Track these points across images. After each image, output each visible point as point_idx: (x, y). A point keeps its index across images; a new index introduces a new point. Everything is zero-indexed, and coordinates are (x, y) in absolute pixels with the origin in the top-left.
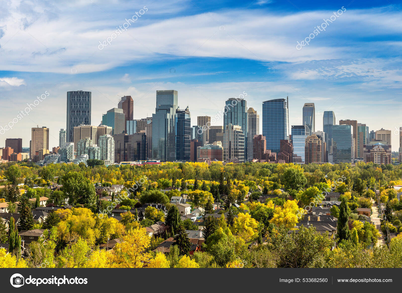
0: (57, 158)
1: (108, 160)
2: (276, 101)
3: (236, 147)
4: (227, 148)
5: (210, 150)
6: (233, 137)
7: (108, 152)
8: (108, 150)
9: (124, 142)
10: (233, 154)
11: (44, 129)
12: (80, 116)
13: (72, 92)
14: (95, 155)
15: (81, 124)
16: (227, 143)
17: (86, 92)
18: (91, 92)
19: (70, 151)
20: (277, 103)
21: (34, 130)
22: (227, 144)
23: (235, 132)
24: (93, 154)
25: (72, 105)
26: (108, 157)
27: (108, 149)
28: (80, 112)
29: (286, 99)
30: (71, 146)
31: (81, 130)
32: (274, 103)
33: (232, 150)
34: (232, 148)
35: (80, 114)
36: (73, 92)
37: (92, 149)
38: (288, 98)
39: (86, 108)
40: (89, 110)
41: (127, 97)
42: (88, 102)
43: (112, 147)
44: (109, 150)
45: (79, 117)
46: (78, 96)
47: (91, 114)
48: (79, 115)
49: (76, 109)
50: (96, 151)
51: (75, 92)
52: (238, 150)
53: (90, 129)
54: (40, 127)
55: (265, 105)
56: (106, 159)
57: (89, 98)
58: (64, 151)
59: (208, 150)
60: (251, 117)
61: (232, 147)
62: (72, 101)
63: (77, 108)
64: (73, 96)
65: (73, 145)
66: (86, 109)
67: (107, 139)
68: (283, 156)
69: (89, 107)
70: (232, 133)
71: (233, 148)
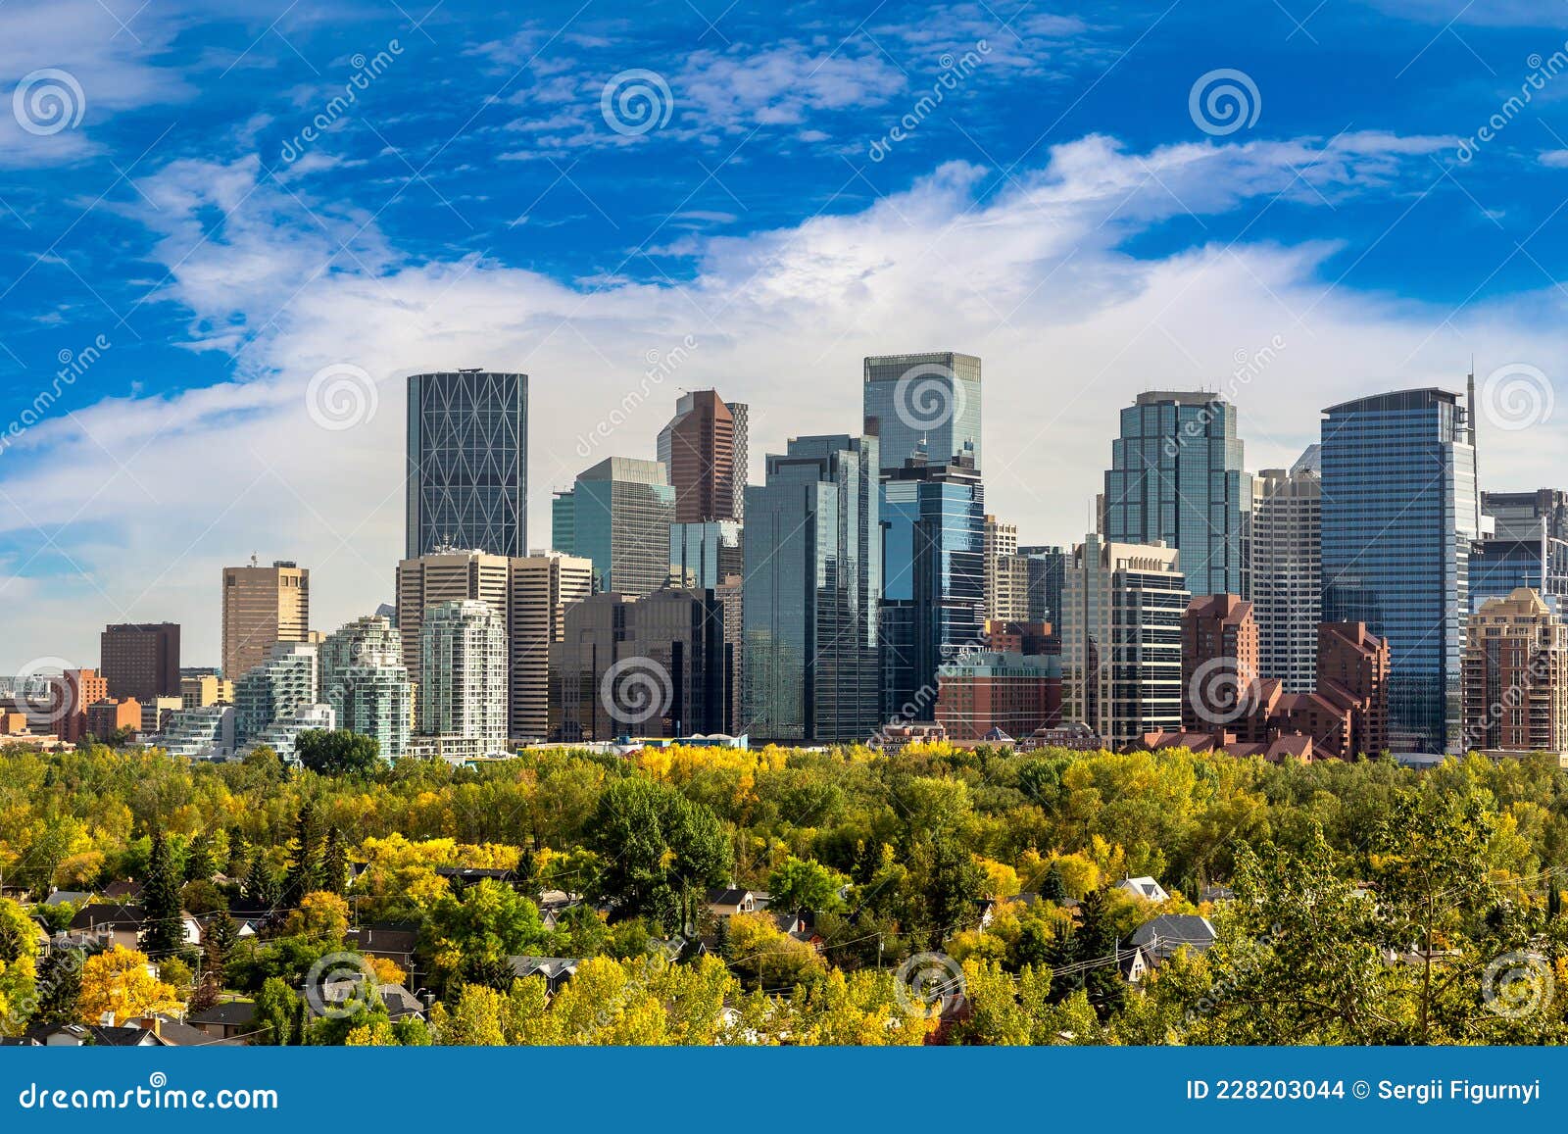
0: (208, 727)
1: (467, 736)
2: (1394, 400)
3: (1125, 664)
4: (1078, 672)
5: (983, 680)
6: (1110, 608)
7: (467, 690)
8: (467, 684)
9: (610, 636)
10: (1110, 701)
11: (283, 571)
12: (471, 505)
13: (428, 378)
14: (376, 709)
15: (438, 548)
16: (1078, 640)
17: (498, 377)
18: (524, 378)
19: (293, 690)
20: (1401, 413)
21: (230, 578)
22: (1078, 650)
23: (1124, 580)
24: (366, 702)
25: (427, 444)
26: (466, 718)
27: (466, 677)
28: (467, 481)
29: (1466, 392)
30: (299, 664)
31: (426, 578)
32: (1385, 413)
33: (1104, 678)
34: (1105, 672)
35: (466, 493)
36: (431, 376)
37: (363, 680)
38: (1471, 386)
39: (499, 462)
40: (515, 468)
41: (697, 395)
42: (507, 431)
43: (490, 665)
44: (470, 680)
45: (464, 506)
46: (457, 397)
47: (523, 491)
48: (465, 500)
49: (450, 468)
50: (382, 687)
51: (441, 377)
52: (1136, 682)
53: (467, 571)
54: (265, 562)
55: (1332, 425)
56: (455, 729)
57: (513, 406)
58: (258, 687)
59: (974, 680)
60: (1294, 495)
61: (1106, 663)
62: (431, 425)
63: (452, 462)
64: (431, 398)
65: (310, 659)
66: (500, 468)
67: (461, 625)
68: (1314, 715)
69: (511, 455)
70: (1105, 585)
71: (1110, 669)
